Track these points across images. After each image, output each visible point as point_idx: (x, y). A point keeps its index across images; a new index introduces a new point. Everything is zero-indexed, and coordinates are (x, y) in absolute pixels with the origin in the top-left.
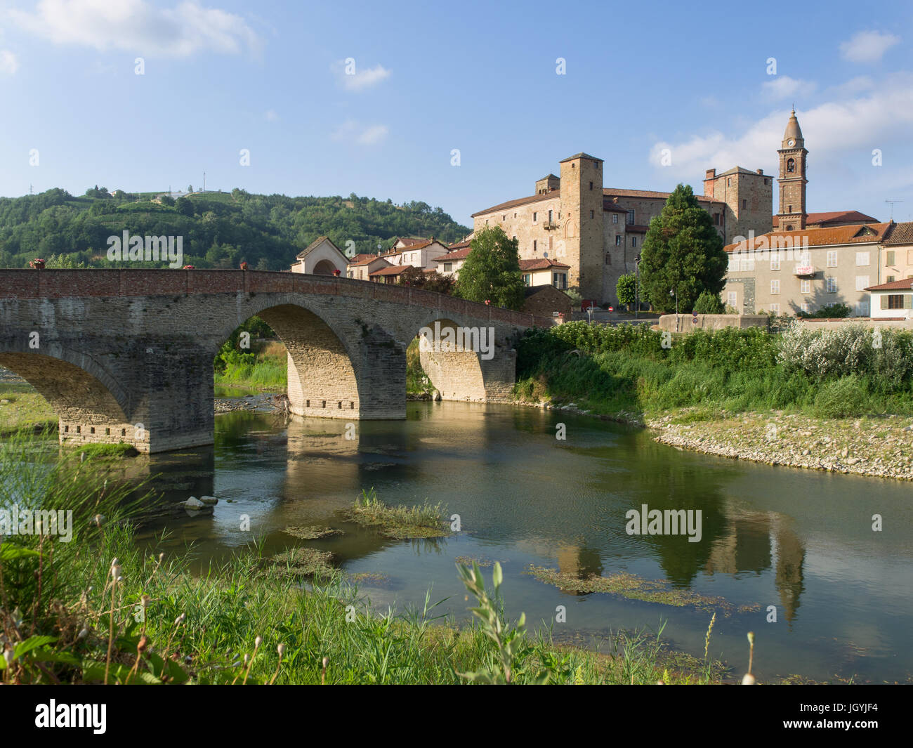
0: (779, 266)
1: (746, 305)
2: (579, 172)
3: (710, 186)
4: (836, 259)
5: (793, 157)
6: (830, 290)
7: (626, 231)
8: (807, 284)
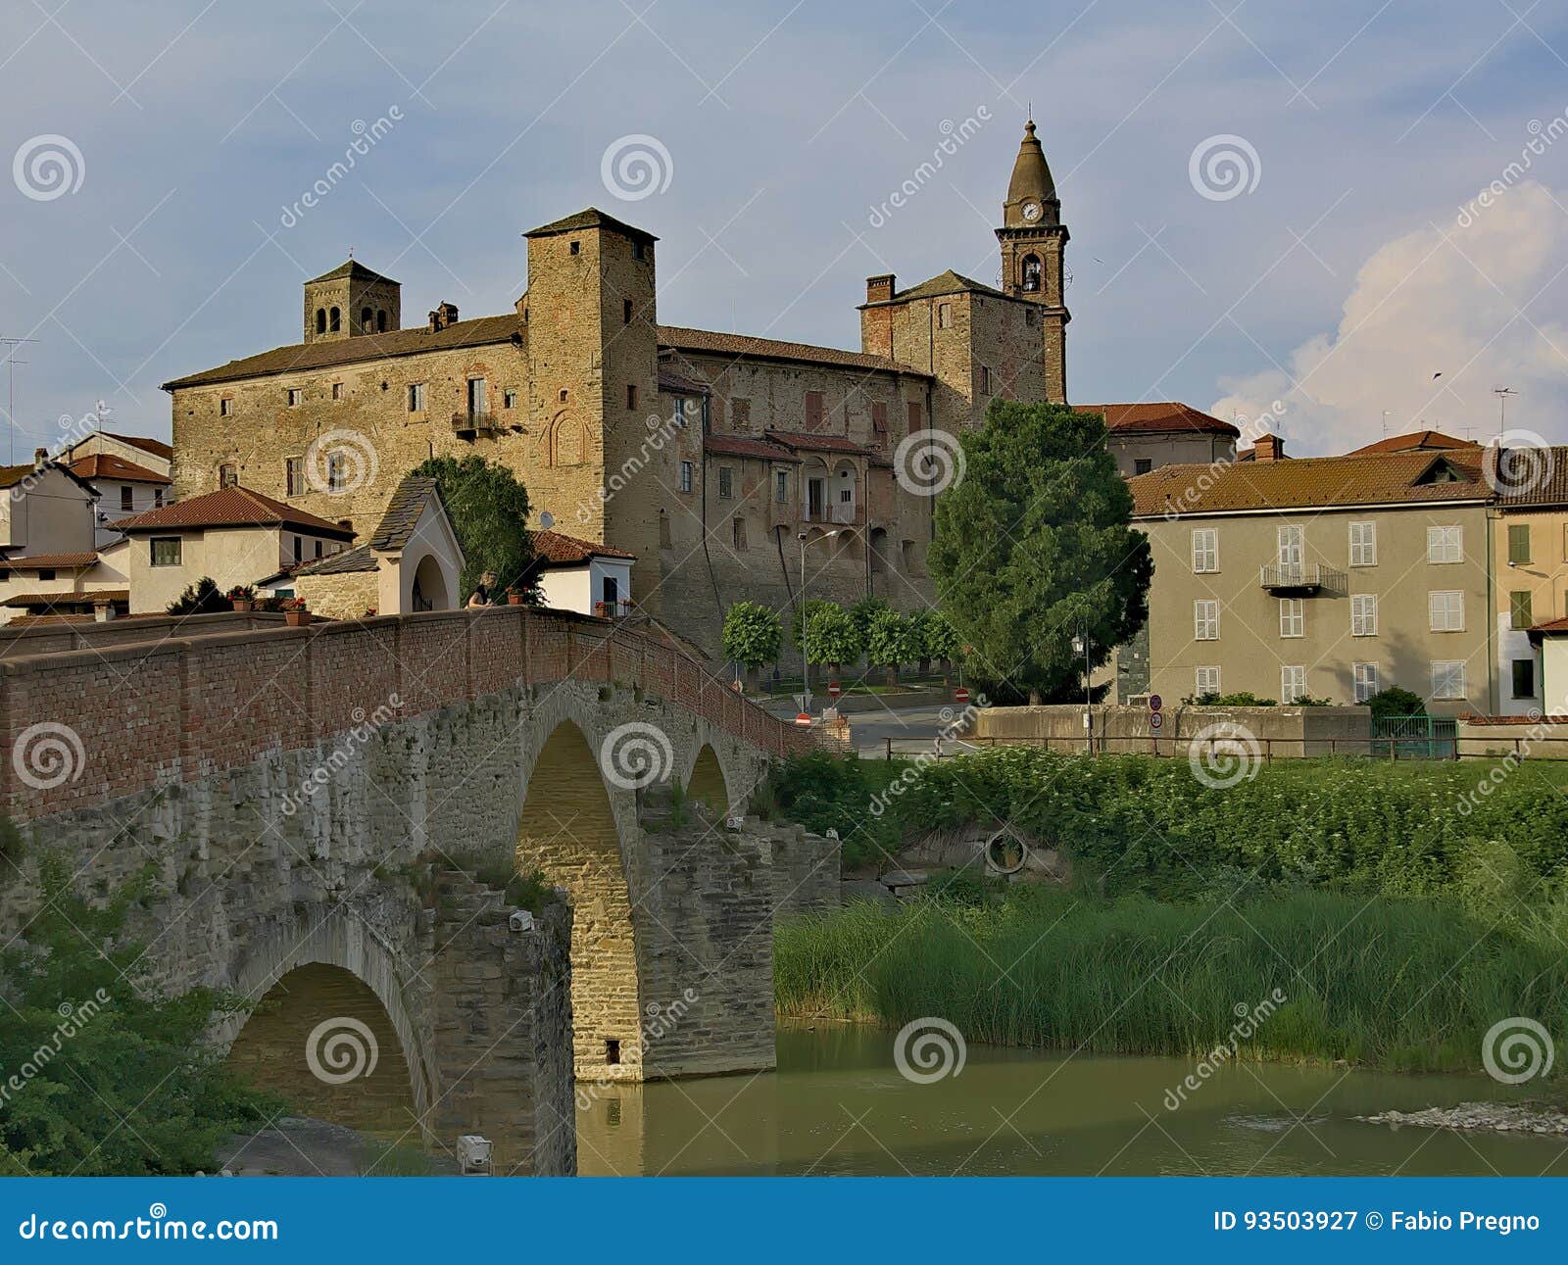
0: (1216, 564)
1: (1126, 671)
2: (596, 269)
3: (882, 324)
4: (1374, 544)
5: (1038, 249)
6: (1358, 628)
7: (705, 451)
8: (1296, 612)
